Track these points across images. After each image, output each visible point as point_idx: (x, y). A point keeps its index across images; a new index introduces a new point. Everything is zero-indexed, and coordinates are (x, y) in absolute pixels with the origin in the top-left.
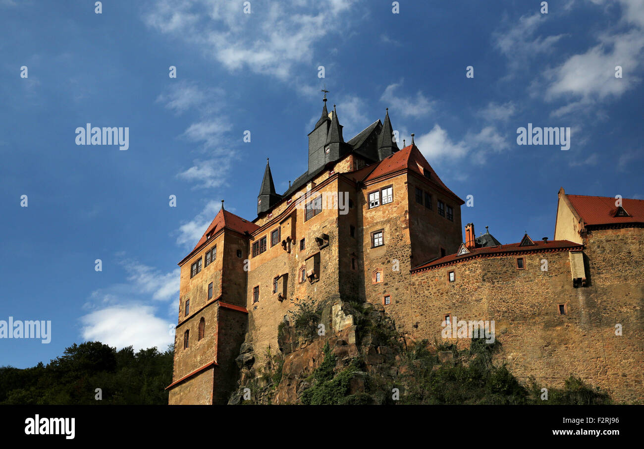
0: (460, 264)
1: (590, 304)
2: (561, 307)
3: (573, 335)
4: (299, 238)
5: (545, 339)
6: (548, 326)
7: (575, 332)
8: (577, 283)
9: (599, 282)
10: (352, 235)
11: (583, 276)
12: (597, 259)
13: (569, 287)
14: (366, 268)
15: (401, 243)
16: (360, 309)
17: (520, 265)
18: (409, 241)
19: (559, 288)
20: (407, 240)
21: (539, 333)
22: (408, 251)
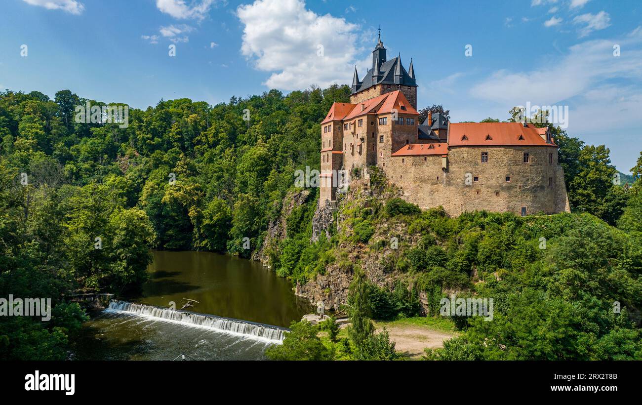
0: (406, 157)
1: (447, 177)
2: (438, 177)
3: (440, 188)
4: (356, 134)
5: (431, 189)
6: (433, 184)
7: (441, 187)
8: (443, 169)
9: (451, 168)
10: (373, 137)
11: (445, 167)
12: (452, 159)
13: (441, 170)
14: (378, 150)
15: (389, 143)
16: (374, 169)
17: (426, 160)
18: (391, 143)
19: (438, 170)
20: (391, 142)
21: (430, 187)
22: (391, 147)
